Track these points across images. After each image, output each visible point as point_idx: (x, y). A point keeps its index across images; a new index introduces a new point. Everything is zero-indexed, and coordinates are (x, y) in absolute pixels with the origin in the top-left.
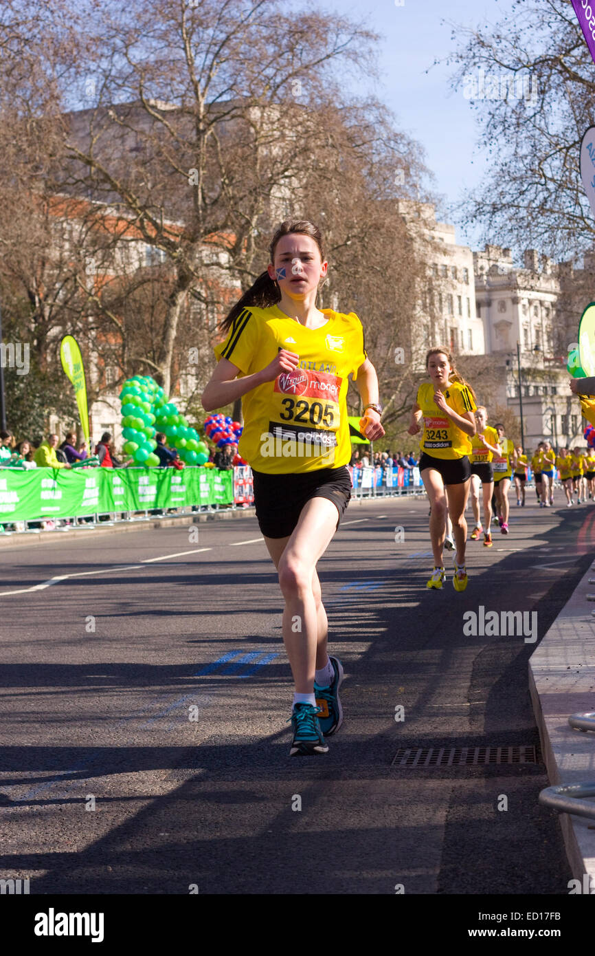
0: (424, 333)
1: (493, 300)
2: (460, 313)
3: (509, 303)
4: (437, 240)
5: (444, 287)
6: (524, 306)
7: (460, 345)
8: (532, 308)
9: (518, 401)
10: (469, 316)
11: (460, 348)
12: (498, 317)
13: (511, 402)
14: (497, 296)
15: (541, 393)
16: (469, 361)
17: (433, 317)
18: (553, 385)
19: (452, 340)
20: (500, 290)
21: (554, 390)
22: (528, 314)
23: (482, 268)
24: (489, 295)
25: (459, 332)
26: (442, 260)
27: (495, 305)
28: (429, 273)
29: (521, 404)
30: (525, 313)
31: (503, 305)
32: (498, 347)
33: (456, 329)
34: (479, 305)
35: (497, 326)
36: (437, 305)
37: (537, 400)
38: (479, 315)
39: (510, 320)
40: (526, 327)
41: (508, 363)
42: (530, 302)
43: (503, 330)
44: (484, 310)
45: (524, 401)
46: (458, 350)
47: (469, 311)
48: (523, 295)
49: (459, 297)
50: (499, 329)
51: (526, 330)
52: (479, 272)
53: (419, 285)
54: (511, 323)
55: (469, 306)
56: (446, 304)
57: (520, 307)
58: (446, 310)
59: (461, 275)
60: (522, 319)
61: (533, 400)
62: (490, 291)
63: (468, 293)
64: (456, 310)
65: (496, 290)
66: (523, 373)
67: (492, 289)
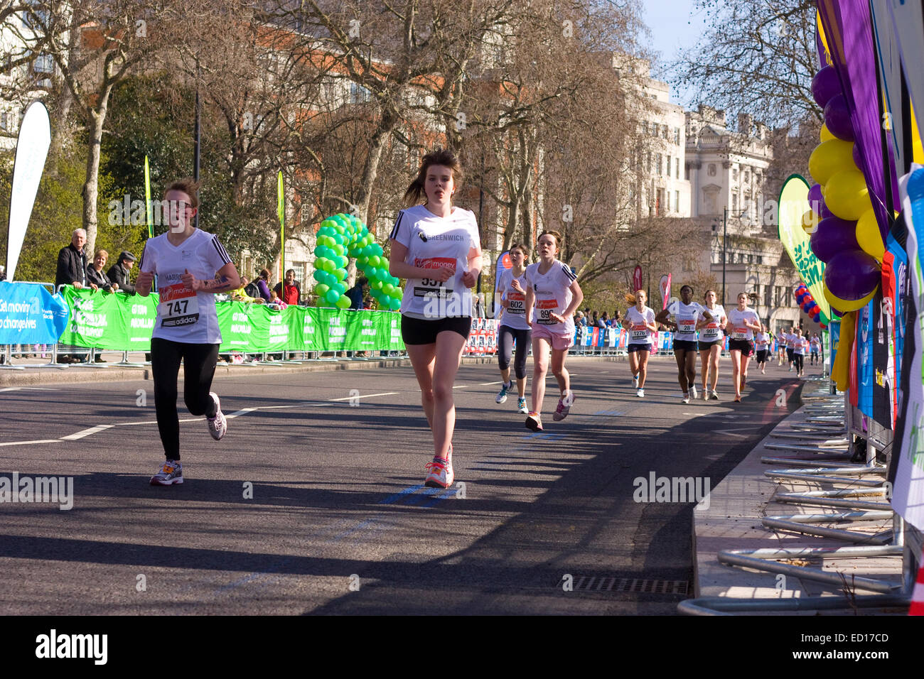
0: (629, 192)
1: (704, 162)
2: (669, 174)
3: (719, 167)
4: (650, 98)
5: (653, 145)
6: (735, 170)
7: (666, 206)
8: (743, 174)
9: (721, 268)
10: (678, 177)
11: (667, 210)
12: (708, 180)
13: (714, 268)
14: (709, 159)
15: (745, 261)
16: (674, 223)
17: (640, 177)
18: (758, 254)
19: (659, 200)
20: (711, 152)
21: (760, 259)
22: (738, 178)
23: (694, 129)
24: (700, 157)
25: (666, 193)
26: (653, 118)
27: (705, 168)
28: (639, 130)
29: (724, 271)
30: (735, 178)
31: (713, 169)
32: (704, 212)
33: (663, 189)
34: (688, 166)
35: (706, 189)
36: (645, 164)
37: (741, 269)
38: (688, 178)
39: (720, 184)
40: (735, 193)
41: (714, 228)
42: (741, 167)
43: (711, 194)
44: (693, 172)
45: (727, 268)
46: (664, 211)
47: (678, 173)
48: (735, 160)
49: (669, 157)
50: (707, 193)
51: (735, 195)
52: (691, 133)
53: (628, 142)
54: (720, 188)
55: (678, 167)
56: (654, 164)
57: (731, 171)
58: (654, 170)
59: (671, 135)
60: (732, 184)
61: (737, 269)
62: (700, 153)
63: (678, 153)
64: (665, 171)
65: (708, 153)
66: (728, 239)
67: (702, 151)
